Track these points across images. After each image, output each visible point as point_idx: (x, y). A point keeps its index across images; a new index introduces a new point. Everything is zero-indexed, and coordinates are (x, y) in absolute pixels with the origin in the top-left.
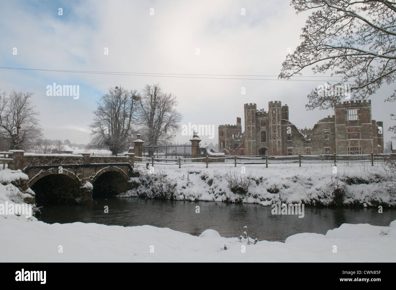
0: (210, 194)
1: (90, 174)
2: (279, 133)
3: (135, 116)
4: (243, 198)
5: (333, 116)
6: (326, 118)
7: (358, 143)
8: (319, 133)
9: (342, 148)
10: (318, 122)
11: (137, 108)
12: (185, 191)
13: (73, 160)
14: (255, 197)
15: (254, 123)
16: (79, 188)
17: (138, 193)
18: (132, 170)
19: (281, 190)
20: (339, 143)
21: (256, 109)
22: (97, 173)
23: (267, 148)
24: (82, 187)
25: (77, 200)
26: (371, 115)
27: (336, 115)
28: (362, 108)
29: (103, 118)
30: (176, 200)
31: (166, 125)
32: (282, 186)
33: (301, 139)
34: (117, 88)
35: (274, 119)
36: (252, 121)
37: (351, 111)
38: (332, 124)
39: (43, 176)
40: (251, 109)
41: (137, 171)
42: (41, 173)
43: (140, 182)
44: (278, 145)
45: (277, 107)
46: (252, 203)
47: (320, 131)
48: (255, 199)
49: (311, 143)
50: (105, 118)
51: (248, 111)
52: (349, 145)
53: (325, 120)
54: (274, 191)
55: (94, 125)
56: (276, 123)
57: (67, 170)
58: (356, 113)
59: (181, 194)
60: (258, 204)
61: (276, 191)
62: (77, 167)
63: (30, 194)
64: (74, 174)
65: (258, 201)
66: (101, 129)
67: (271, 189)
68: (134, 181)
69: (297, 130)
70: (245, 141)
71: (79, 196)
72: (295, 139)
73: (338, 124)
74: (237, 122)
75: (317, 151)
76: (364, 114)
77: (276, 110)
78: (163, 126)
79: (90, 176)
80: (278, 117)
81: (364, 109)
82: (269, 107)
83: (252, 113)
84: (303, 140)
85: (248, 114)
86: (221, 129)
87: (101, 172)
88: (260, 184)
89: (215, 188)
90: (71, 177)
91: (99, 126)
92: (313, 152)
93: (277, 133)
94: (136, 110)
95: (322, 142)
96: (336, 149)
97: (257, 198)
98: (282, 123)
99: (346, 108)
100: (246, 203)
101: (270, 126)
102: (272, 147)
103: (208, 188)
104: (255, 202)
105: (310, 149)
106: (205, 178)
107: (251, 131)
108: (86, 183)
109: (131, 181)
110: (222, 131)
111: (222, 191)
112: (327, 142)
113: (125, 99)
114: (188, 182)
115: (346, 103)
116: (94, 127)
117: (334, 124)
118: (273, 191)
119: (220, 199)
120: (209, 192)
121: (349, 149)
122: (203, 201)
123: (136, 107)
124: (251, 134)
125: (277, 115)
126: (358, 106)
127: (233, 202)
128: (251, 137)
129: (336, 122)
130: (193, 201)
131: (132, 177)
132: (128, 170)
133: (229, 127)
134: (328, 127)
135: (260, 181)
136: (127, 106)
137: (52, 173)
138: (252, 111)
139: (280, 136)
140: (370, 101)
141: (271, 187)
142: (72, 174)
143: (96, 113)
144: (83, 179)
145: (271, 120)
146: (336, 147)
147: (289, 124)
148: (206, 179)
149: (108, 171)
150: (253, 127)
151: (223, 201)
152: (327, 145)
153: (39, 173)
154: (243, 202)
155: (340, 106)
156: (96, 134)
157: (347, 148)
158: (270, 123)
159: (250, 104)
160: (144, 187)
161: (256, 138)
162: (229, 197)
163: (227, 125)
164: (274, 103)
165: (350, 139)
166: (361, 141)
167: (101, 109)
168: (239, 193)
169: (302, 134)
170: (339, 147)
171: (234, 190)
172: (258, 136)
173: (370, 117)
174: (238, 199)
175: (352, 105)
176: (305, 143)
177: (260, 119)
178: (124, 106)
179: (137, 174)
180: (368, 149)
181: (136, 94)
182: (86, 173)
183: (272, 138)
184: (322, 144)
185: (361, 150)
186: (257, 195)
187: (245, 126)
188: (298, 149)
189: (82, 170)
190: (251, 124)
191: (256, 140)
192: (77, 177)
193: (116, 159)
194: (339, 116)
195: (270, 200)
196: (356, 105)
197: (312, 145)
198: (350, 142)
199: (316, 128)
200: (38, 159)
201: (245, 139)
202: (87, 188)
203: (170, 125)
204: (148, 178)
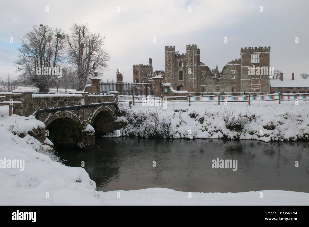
0: (203, 131)
1: (89, 116)
2: (195, 73)
3: (60, 54)
4: (240, 135)
5: (240, 59)
6: (233, 61)
7: (259, 82)
8: (228, 74)
9: (246, 86)
10: (227, 64)
11: (62, 47)
12: (179, 129)
13: (75, 100)
14: (252, 133)
15: (174, 63)
16: (80, 132)
17: (126, 132)
18: (117, 109)
19: (277, 127)
20: (244, 82)
21: (175, 51)
22: (94, 113)
23: (184, 85)
24: (84, 130)
25: (80, 145)
26: (270, 59)
27: (242, 58)
28: (264, 53)
29: (28, 55)
30: (173, 139)
31: (94, 64)
32: (277, 123)
33: (212, 78)
34: (41, 25)
35: (191, 60)
36: (172, 62)
37: (255, 55)
38: (238, 66)
39: (51, 121)
40: (171, 51)
41: (123, 110)
42: (49, 118)
43: (127, 121)
44: (194, 83)
45: (194, 50)
46: (250, 139)
47: (228, 71)
48: (252, 136)
49: (221, 82)
50: (30, 56)
51: (168, 52)
52: (251, 83)
53: (233, 62)
54: (271, 128)
55: (20, 62)
56: (193, 64)
57: (71, 113)
58: (259, 57)
59: (177, 133)
60: (255, 140)
61: (273, 128)
62: (79, 108)
63: (49, 145)
64: (77, 117)
65: (255, 137)
66: (27, 66)
67: (268, 125)
68: (121, 120)
69: (210, 70)
70: (165, 79)
71: (81, 140)
72: (207, 78)
73: (244, 66)
74: (149, 62)
75: (225, 88)
76: (264, 58)
77: (193, 53)
78: (91, 64)
79: (89, 118)
80: (195, 59)
81: (264, 54)
82: (187, 49)
83: (172, 55)
84: (214, 79)
85: (168, 55)
86: (135, 69)
87: (96, 112)
88: (253, 121)
89: (208, 126)
90: (74, 120)
91: (25, 63)
92: (222, 89)
93: (194, 72)
94: (61, 48)
95: (229, 81)
96: (241, 86)
97: (254, 134)
98: (197, 65)
99: (250, 52)
100: (244, 139)
101: (188, 66)
102: (189, 85)
103: (200, 126)
104: (252, 138)
105: (219, 86)
106: (195, 115)
107: (171, 70)
108: (86, 126)
109: (118, 121)
110: (136, 70)
111: (218, 128)
112: (233, 81)
113: (49, 37)
114: (181, 120)
115: (251, 48)
116: (20, 64)
117: (240, 66)
118: (269, 127)
119: (216, 136)
120: (201, 130)
121: (251, 86)
122: (200, 138)
123: (61, 45)
124: (171, 73)
125: (194, 57)
126: (260, 51)
127: (231, 139)
128: (171, 76)
129: (242, 64)
130: (191, 139)
131: (118, 116)
132: (115, 109)
133: (142, 67)
134: (235, 69)
135: (252, 118)
136: (51, 43)
137: (59, 117)
138: (172, 53)
139: (196, 75)
140: (270, 47)
141: (267, 124)
142: (76, 116)
143: (21, 50)
144: (84, 121)
145: (189, 62)
146: (241, 85)
147: (203, 65)
148: (196, 117)
149: (101, 111)
150: (173, 67)
151: (219, 138)
152: (233, 84)
153: (47, 117)
154: (240, 139)
155: (246, 51)
156: (22, 71)
157: (250, 86)
158: (187, 64)
159: (170, 46)
160: (132, 126)
161: (175, 76)
162: (226, 134)
163: (141, 65)
164: (191, 47)
165: (253, 79)
166: (261, 80)
167: (25, 46)
168: (236, 131)
169: (213, 74)
170: (243, 85)
171: (230, 127)
172: (176, 75)
173: (269, 61)
174: (236, 136)
175: (256, 50)
176: (216, 81)
177: (179, 60)
178: (49, 44)
179: (124, 113)
180: (266, 87)
181: (61, 33)
182: (86, 115)
183: (189, 77)
184: (229, 82)
185: (260, 88)
186: (253, 132)
187: (165, 66)
188: (210, 86)
189: (83, 112)
190: (171, 65)
191: (175, 78)
192: (79, 120)
193: (106, 98)
194: (245, 59)
195: (268, 136)
196: (259, 50)
197: (221, 83)
198: (252, 81)
199: (225, 69)
200: (46, 101)
201: (165, 78)
202: (89, 131)
203: (98, 64)
204: (135, 117)
